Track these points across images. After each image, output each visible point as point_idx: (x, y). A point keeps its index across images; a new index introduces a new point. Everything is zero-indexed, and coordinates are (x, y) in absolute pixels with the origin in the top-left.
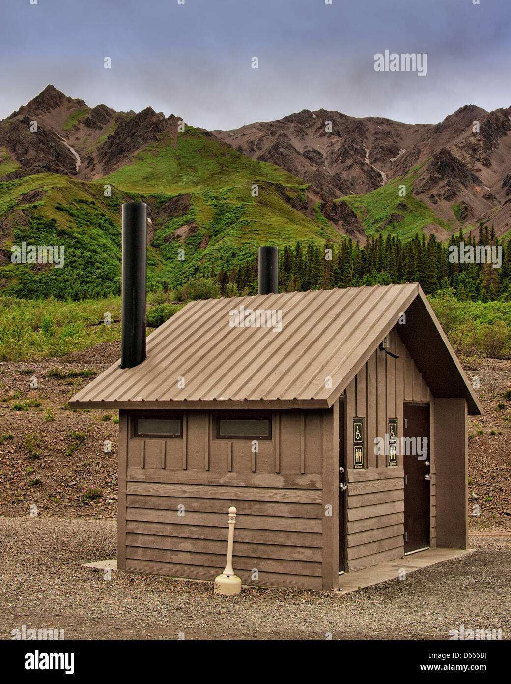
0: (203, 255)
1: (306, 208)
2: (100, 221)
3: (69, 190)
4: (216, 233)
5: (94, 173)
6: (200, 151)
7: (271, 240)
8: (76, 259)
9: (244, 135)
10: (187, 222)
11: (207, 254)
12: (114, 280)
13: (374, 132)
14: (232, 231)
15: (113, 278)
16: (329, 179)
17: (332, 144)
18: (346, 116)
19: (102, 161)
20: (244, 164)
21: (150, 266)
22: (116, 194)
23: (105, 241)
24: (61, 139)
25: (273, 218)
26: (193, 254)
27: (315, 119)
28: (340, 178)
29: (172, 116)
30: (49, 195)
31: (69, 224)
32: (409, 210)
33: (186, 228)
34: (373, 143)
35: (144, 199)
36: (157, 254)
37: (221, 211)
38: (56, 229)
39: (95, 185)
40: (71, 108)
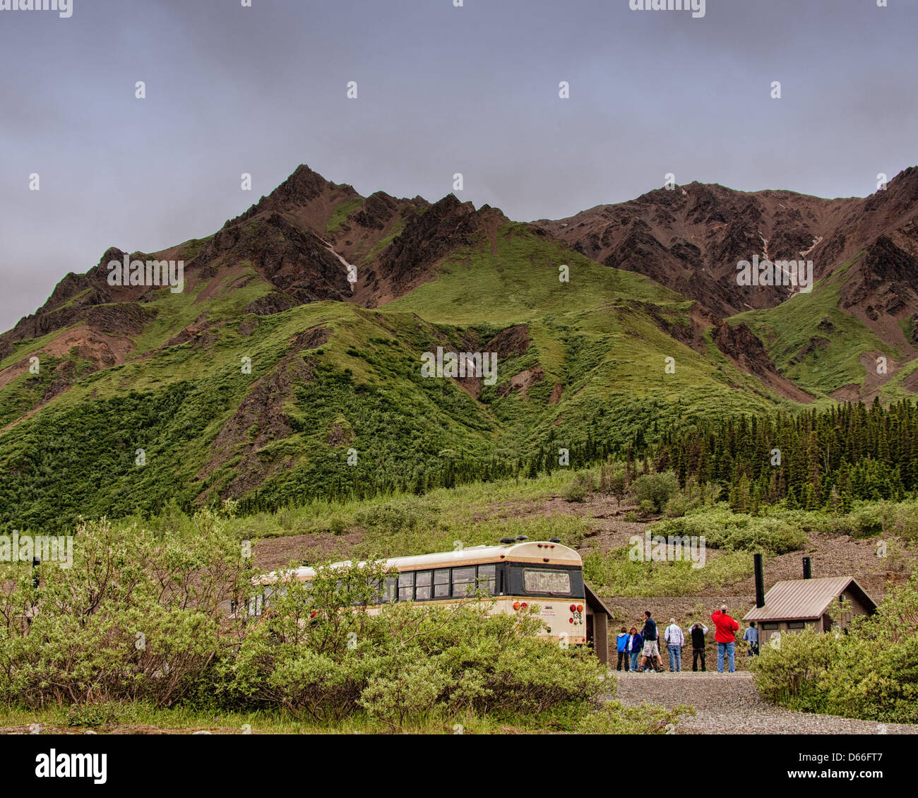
0: (558, 413)
1: (691, 337)
2: (408, 369)
3: (360, 325)
4: (571, 380)
5: (378, 293)
6: (531, 257)
7: (652, 389)
8: (385, 425)
9: (583, 225)
10: (527, 366)
11: (564, 412)
12: (440, 454)
13: (774, 212)
14: (595, 378)
15: (438, 451)
16: (711, 286)
17: (713, 234)
18: (731, 191)
19: (388, 275)
20: (595, 274)
21: (484, 432)
22: (423, 328)
23: (420, 398)
24: (324, 244)
25: (650, 355)
26: (542, 412)
27: (685, 196)
28: (728, 284)
29: (486, 207)
30: (335, 334)
31: (368, 376)
32: (837, 331)
33: (526, 375)
34: (774, 229)
35: (461, 333)
36: (489, 413)
37: (574, 348)
38: (353, 384)
39: (392, 316)
40: (334, 198)
